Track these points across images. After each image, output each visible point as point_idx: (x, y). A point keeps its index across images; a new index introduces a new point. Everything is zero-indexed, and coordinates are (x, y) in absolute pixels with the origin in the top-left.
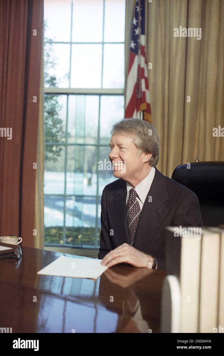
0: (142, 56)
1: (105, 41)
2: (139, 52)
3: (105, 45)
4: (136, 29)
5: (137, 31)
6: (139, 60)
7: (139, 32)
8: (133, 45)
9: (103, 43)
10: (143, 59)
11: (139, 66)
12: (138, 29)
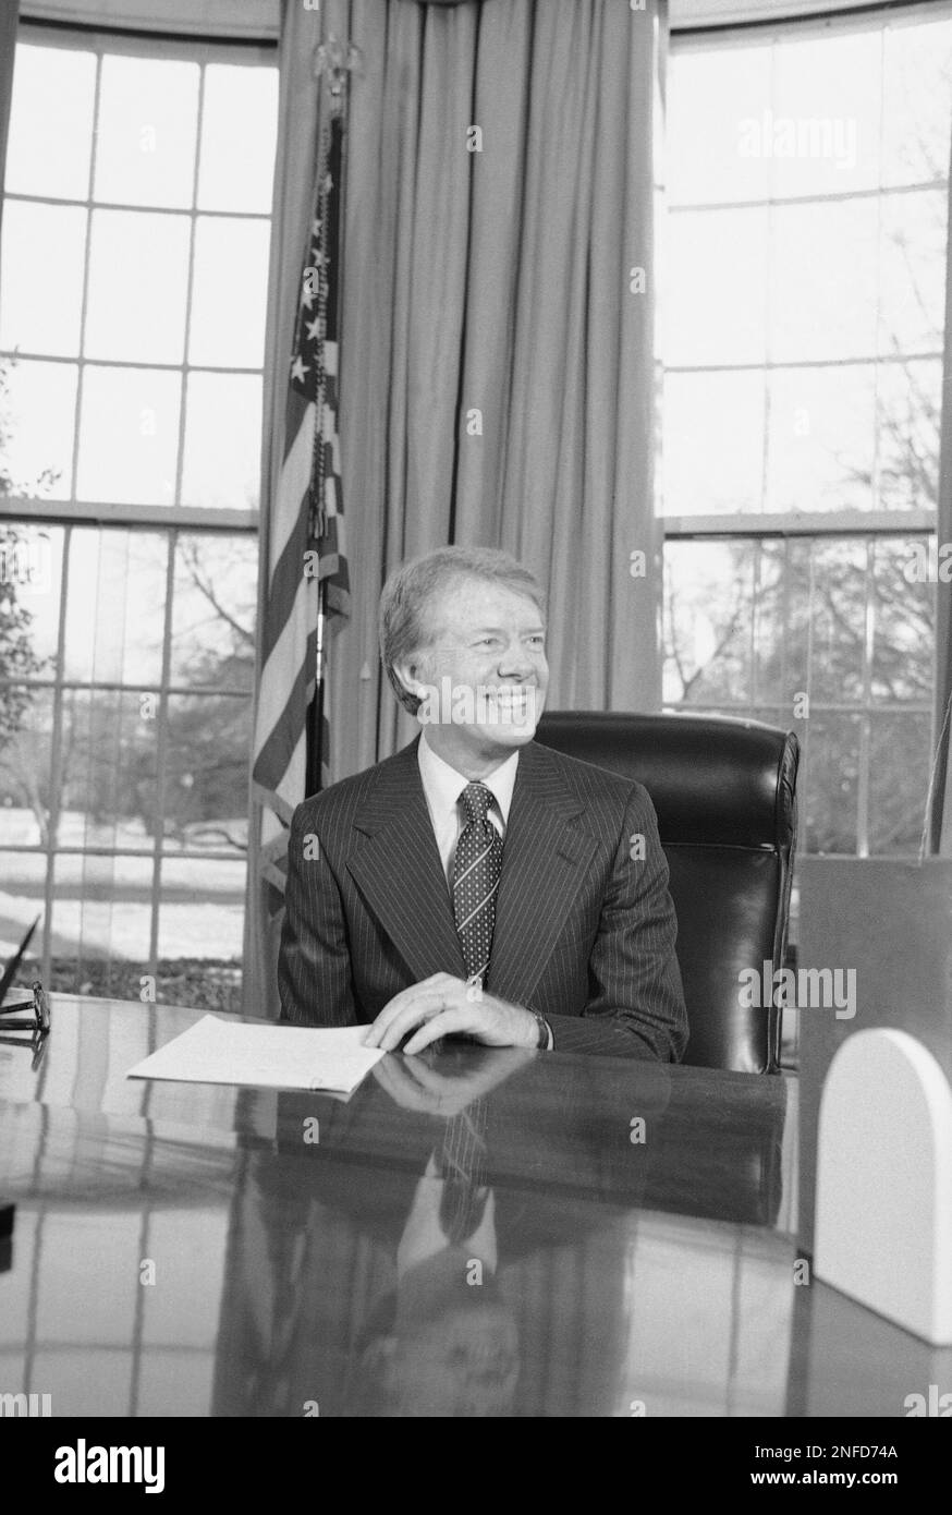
0: (327, 407)
1: (192, 363)
2: (321, 392)
3: (192, 375)
4: (312, 321)
5: (316, 328)
6: (317, 417)
7: (320, 332)
8: (299, 370)
9: (185, 369)
10: (329, 416)
11: (318, 438)
12: (317, 321)
